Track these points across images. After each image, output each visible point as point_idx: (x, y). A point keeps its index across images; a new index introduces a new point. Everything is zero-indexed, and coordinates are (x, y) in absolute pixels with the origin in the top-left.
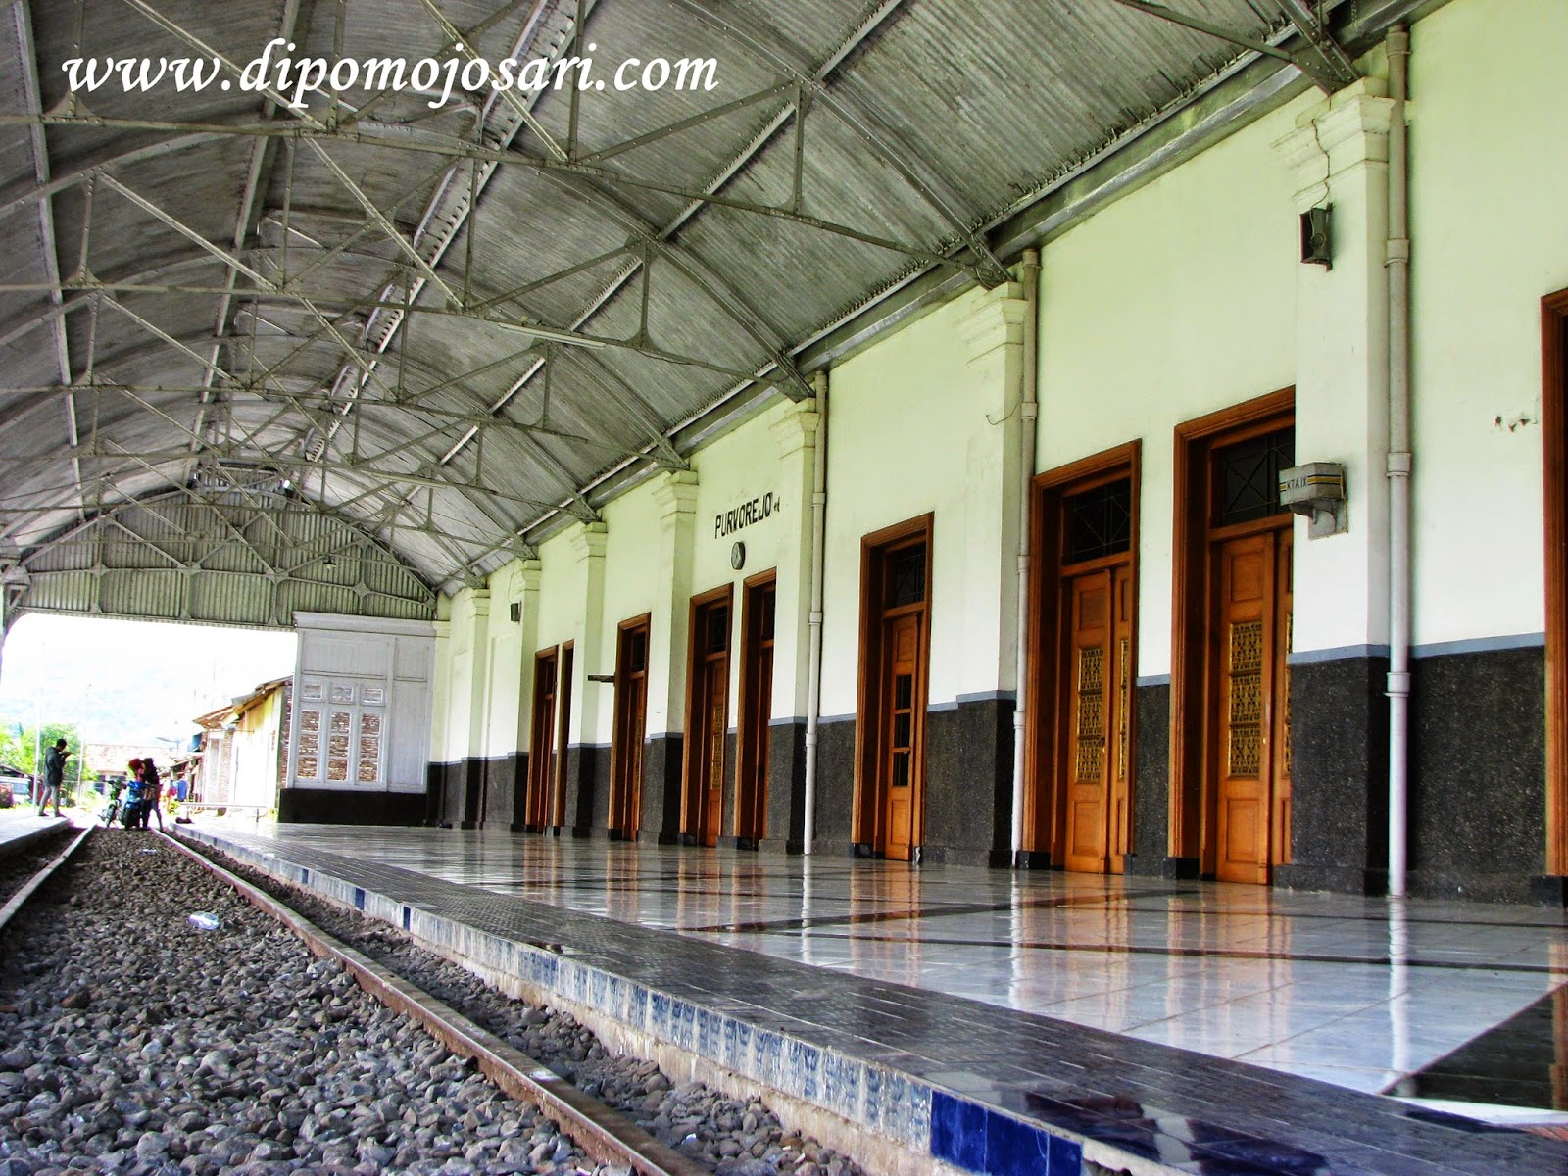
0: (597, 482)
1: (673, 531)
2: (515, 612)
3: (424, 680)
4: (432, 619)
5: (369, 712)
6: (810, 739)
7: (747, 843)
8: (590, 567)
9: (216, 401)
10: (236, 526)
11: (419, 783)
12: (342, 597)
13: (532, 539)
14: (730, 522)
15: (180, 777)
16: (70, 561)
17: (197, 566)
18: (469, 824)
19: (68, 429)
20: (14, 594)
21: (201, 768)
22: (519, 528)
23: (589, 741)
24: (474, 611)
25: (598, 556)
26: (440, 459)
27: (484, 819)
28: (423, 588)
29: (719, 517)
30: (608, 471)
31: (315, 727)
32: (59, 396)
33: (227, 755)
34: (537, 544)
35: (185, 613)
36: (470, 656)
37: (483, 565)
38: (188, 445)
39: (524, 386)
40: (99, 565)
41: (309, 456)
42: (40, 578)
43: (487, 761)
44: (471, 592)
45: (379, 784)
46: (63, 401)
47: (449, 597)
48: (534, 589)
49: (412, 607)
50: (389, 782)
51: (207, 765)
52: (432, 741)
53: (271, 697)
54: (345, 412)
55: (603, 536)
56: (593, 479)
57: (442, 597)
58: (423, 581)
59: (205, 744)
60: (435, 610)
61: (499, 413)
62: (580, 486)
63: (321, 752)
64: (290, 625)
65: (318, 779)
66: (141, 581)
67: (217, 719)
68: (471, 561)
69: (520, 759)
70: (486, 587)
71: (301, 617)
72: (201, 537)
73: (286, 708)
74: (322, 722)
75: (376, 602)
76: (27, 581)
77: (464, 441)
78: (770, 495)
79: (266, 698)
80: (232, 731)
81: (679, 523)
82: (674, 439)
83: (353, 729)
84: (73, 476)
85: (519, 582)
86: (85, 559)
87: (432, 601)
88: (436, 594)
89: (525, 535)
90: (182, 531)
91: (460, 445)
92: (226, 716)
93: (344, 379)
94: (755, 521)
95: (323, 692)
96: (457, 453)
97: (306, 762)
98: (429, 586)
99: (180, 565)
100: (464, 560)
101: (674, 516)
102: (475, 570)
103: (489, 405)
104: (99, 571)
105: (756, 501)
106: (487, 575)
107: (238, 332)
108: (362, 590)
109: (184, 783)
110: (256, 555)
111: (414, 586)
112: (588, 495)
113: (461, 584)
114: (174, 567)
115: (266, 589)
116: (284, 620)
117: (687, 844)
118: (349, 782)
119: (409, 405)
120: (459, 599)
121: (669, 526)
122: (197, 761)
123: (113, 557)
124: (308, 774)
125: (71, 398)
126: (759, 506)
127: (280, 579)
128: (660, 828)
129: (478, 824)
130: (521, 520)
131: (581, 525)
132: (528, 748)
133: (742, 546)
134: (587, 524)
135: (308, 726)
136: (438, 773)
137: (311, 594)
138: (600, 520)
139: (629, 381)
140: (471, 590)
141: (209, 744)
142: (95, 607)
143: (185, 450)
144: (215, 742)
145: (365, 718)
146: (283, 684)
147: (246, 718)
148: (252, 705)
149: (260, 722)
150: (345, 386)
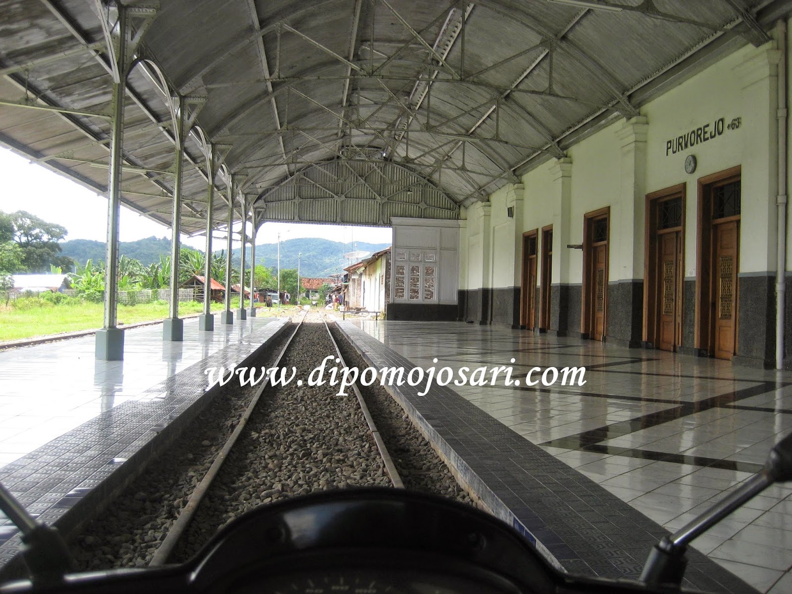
0: (567, 133)
1: (632, 155)
2: (510, 212)
3: (455, 249)
4: (458, 219)
5: (428, 265)
6: (779, 288)
7: (705, 352)
8: (563, 183)
9: (350, 105)
10: (361, 176)
11: (454, 300)
12: (414, 209)
13: (517, 173)
14: (683, 143)
15: (339, 293)
16: (284, 196)
17: (343, 196)
18: (483, 322)
19: (275, 123)
20: (259, 213)
21: (348, 289)
22: (511, 167)
23: (565, 282)
24: (483, 214)
25: (567, 176)
26: (468, 131)
27: (491, 320)
28: (453, 203)
29: (670, 142)
30: (576, 126)
31: (403, 273)
32: (267, 99)
33: (359, 284)
34: (521, 175)
35: (338, 219)
36: (481, 237)
37: (487, 190)
38: (337, 134)
39: (526, 77)
40: (297, 197)
41: (396, 137)
42: (271, 205)
43: (492, 290)
44: (480, 204)
45: (434, 300)
46: (270, 102)
47: (466, 208)
48: (520, 200)
49: (447, 213)
50: (439, 299)
51: (351, 288)
52: (460, 279)
53: (380, 260)
54: (417, 108)
55: (570, 165)
56: (564, 132)
57: (462, 208)
58: (453, 200)
59: (349, 280)
60: (459, 215)
61: (507, 97)
62: (554, 138)
63: (406, 286)
64: (388, 224)
65: (405, 298)
66: (318, 204)
67: (355, 269)
68: (480, 188)
69: (516, 290)
70: (488, 201)
71: (394, 220)
72: (345, 180)
73: (388, 265)
74: (406, 271)
75: (430, 211)
76: (265, 207)
77: (484, 118)
78: (722, 120)
79: (377, 259)
80: (361, 274)
81: (637, 149)
82: (630, 97)
83: (421, 274)
84: (281, 151)
85: (512, 195)
86: (290, 195)
87: (457, 210)
88: (459, 206)
89: (514, 171)
90: (336, 177)
91: (481, 121)
92: (359, 268)
93: (416, 89)
94: (705, 140)
95: (406, 257)
96: (479, 126)
97: (399, 291)
98: (456, 203)
99: (335, 196)
100: (477, 187)
101: (633, 145)
102: (482, 192)
103: (501, 93)
104: (297, 200)
105: (708, 126)
106: (489, 195)
107: (362, 57)
108: (423, 206)
109: (341, 296)
110: (371, 190)
111: (448, 203)
112: (559, 142)
113: (475, 200)
114: (332, 197)
115: (377, 207)
116: (386, 222)
117: (647, 348)
118: (420, 300)
119: (468, 82)
120: (472, 208)
121: (629, 152)
122: (346, 287)
123: (304, 194)
124: (400, 296)
125: (273, 100)
126: (711, 129)
127: (383, 201)
128: (630, 338)
129: (488, 322)
130: (512, 163)
131: (554, 159)
132: (520, 284)
133: (694, 158)
134: (559, 159)
135: (398, 273)
136: (463, 295)
137: (398, 209)
138: (566, 156)
139: (602, 62)
140: (480, 203)
141: (351, 280)
142: (296, 218)
143: (335, 137)
144: (354, 280)
145: (427, 269)
146: (386, 253)
147: (367, 269)
148: (370, 264)
149: (375, 271)
150: (417, 92)
